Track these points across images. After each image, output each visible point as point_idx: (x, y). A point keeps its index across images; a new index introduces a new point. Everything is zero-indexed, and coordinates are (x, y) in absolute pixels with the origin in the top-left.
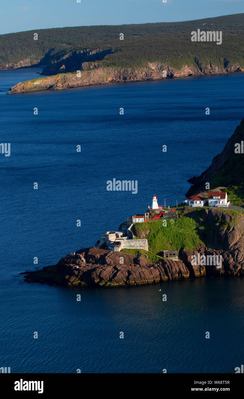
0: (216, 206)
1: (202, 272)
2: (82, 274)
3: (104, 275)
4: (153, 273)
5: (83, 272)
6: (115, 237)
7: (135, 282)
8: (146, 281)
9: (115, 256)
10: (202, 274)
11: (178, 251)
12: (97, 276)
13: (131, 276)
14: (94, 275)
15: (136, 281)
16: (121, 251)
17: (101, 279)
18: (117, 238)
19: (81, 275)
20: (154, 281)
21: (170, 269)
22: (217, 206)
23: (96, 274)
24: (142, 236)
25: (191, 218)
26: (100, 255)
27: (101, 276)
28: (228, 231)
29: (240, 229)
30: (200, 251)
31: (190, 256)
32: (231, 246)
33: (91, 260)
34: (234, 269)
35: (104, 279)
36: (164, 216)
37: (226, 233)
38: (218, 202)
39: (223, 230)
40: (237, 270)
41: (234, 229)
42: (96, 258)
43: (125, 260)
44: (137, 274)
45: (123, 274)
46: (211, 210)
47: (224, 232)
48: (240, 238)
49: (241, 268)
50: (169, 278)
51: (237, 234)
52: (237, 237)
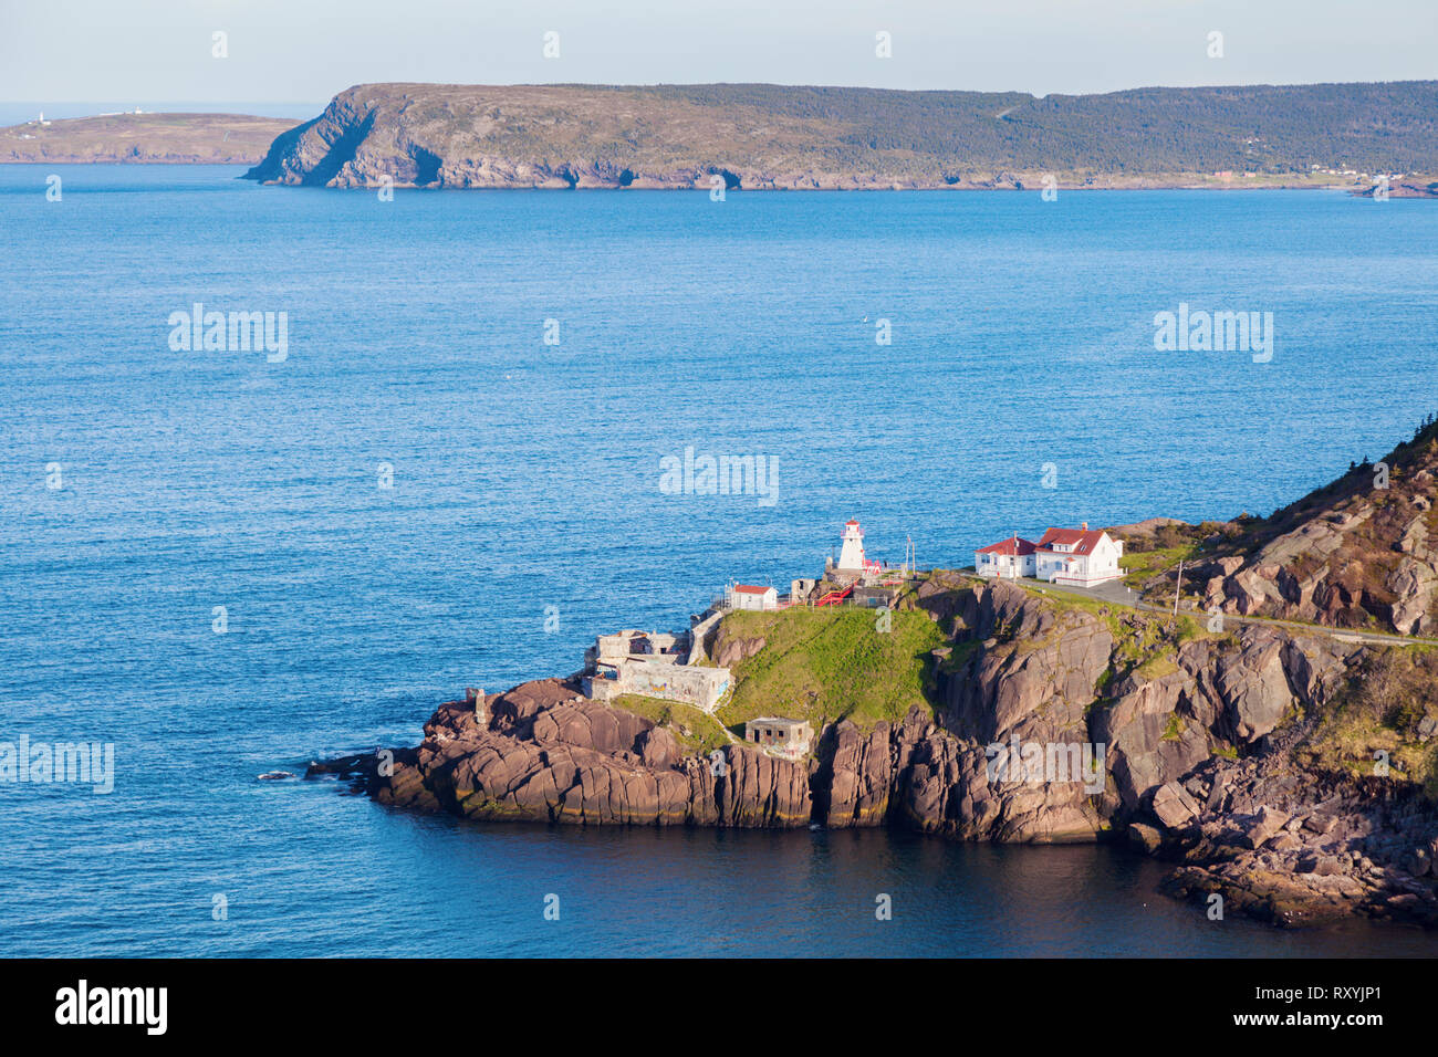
0: (1051, 579)
1: (864, 811)
2: (440, 764)
3: (493, 774)
4: (662, 792)
5: (446, 757)
6: (628, 650)
7: (583, 814)
8: (625, 813)
9: (575, 716)
10: (862, 821)
11: (825, 726)
12: (472, 775)
13: (578, 789)
14: (461, 773)
15: (587, 812)
16: (615, 701)
17: (478, 786)
18: (634, 656)
19: (433, 767)
20: (658, 819)
21: (738, 785)
22: (1055, 581)
23: (471, 767)
24: (729, 658)
25: (937, 612)
26: (535, 705)
27: (480, 778)
28: (1005, 671)
29: (1053, 669)
30: (903, 736)
31: (849, 748)
32: (1002, 730)
33: (504, 719)
34: (971, 816)
35: (482, 789)
36: (855, 595)
37: (997, 678)
38: (1064, 567)
39: (991, 665)
40: (983, 822)
41: (1024, 666)
42: (519, 713)
43: (604, 732)
44: (598, 784)
45: (555, 781)
46: (991, 591)
47: (989, 675)
48: (1044, 706)
49: (998, 813)
50: (721, 818)
51: (1032, 686)
52: (1027, 698)
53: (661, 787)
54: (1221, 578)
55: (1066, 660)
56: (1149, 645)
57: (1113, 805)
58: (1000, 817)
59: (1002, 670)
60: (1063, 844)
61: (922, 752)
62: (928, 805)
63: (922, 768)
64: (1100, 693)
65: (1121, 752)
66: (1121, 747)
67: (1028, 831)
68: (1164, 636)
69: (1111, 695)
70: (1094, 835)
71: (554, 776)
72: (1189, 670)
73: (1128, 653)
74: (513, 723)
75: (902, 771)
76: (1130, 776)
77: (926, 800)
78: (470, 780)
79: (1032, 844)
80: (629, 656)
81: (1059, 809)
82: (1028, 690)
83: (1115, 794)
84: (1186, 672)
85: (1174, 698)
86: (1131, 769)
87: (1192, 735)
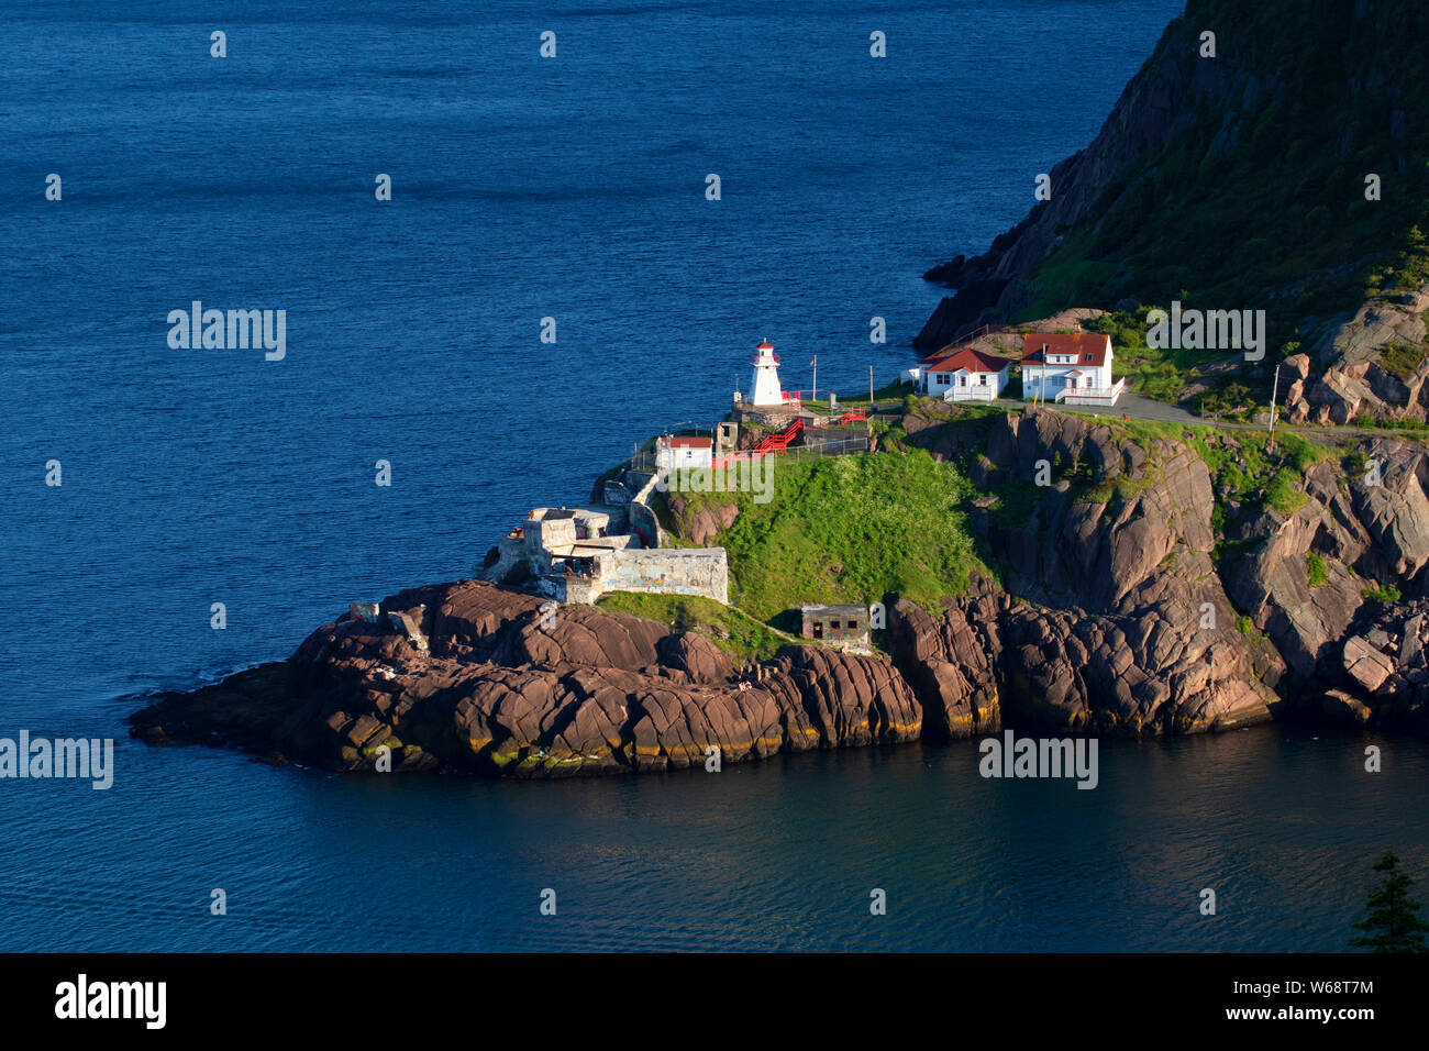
0: (1057, 398)
1: (982, 711)
3: (516, 714)
4: (749, 713)
5: (415, 697)
6: (574, 534)
7: (663, 752)
9: (571, 628)
10: (984, 723)
12: (483, 719)
13: (644, 723)
14: (467, 715)
15: (669, 750)
16: (601, 601)
17: (501, 734)
18: (582, 542)
19: (402, 712)
20: (754, 749)
21: (833, 695)
22: (1063, 401)
23: (480, 709)
24: (702, 534)
25: (939, 452)
26: (496, 620)
27: (500, 719)
28: (1114, 521)
29: (1170, 512)
30: (979, 611)
31: (929, 634)
32: (1124, 592)
33: (454, 640)
34: (1134, 703)
35: (512, 736)
36: (806, 439)
37: (1103, 531)
38: (1069, 383)
39: (1089, 514)
40: (1152, 710)
41: (1139, 511)
42: (479, 631)
43: (617, 645)
44: (670, 713)
45: (607, 714)
46: (1032, 420)
47: (1091, 526)
48: (1169, 557)
49: (1169, 695)
50: (823, 738)
51: (1155, 536)
52: (1152, 550)
53: (746, 708)
54: (1300, 382)
55: (1178, 501)
56: (1257, 472)
57: (1279, 673)
58: (1171, 701)
59: (1108, 520)
60: (1248, 725)
61: (1016, 633)
62: (1063, 694)
63: (1033, 653)
64: (1222, 536)
65: (1277, 607)
66: (1279, 599)
67: (1210, 712)
68: (1274, 460)
69: (1240, 537)
70: (1267, 711)
71: (603, 709)
72: (1322, 498)
73: (1239, 483)
74: (471, 644)
75: (999, 655)
76: (1298, 635)
77: (1059, 689)
78: (484, 725)
79: (1215, 730)
80: (576, 542)
81: (1226, 683)
82: (1152, 542)
83: (1278, 659)
84: (1317, 502)
85: (1311, 535)
86: (1295, 625)
87: (1339, 578)
